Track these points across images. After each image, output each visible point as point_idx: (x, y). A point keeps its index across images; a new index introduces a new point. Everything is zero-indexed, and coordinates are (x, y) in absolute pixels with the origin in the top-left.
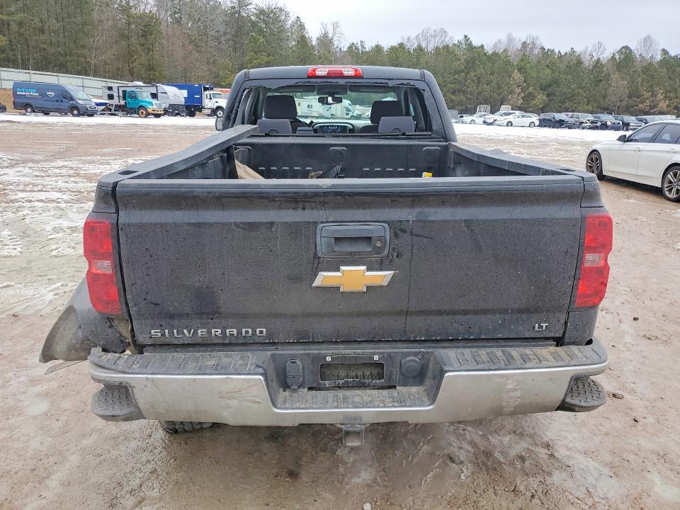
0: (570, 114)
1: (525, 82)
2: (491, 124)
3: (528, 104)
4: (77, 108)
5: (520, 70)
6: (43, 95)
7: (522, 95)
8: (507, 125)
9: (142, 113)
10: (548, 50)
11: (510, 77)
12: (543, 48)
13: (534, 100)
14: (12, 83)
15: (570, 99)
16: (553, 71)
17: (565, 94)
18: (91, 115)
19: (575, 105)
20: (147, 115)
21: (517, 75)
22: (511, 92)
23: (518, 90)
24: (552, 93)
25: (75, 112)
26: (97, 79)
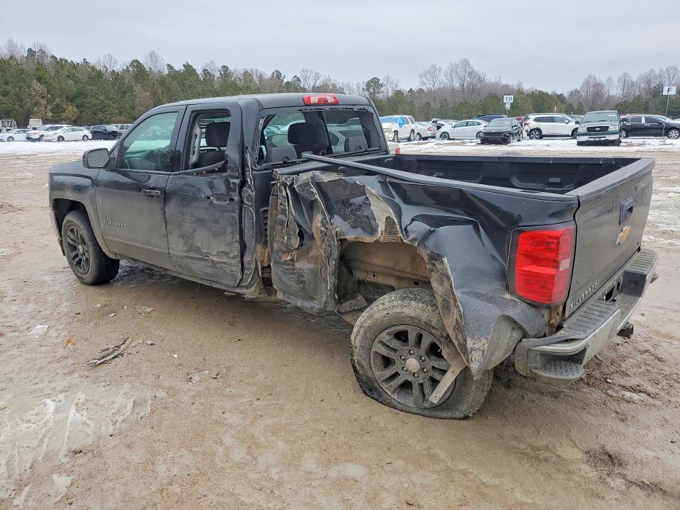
0: (119, 125)
1: (49, 92)
2: (38, 140)
3: (59, 117)
5: (39, 79)
7: (50, 107)
8: (59, 140)
10: (61, 59)
11: (29, 87)
12: (54, 57)
13: (64, 112)
15: (102, 110)
16: (76, 82)
17: (95, 105)
19: (109, 116)
21: (36, 85)
22: (36, 104)
23: (44, 102)
24: (81, 104)
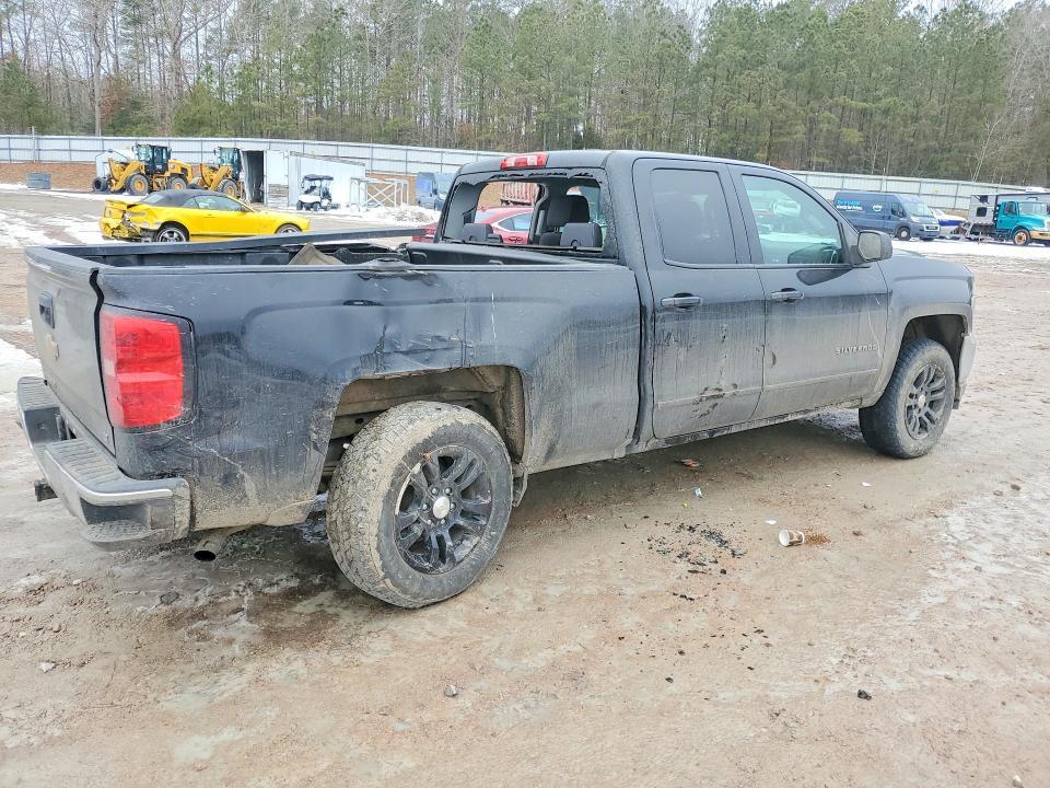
4: (907, 228)
6: (868, 209)
9: (1020, 238)
14: (835, 192)
18: (928, 239)
20: (1030, 241)
25: (904, 234)
26: (984, 184)
